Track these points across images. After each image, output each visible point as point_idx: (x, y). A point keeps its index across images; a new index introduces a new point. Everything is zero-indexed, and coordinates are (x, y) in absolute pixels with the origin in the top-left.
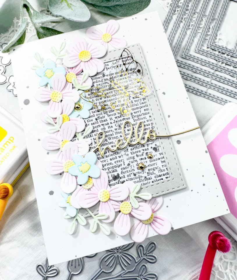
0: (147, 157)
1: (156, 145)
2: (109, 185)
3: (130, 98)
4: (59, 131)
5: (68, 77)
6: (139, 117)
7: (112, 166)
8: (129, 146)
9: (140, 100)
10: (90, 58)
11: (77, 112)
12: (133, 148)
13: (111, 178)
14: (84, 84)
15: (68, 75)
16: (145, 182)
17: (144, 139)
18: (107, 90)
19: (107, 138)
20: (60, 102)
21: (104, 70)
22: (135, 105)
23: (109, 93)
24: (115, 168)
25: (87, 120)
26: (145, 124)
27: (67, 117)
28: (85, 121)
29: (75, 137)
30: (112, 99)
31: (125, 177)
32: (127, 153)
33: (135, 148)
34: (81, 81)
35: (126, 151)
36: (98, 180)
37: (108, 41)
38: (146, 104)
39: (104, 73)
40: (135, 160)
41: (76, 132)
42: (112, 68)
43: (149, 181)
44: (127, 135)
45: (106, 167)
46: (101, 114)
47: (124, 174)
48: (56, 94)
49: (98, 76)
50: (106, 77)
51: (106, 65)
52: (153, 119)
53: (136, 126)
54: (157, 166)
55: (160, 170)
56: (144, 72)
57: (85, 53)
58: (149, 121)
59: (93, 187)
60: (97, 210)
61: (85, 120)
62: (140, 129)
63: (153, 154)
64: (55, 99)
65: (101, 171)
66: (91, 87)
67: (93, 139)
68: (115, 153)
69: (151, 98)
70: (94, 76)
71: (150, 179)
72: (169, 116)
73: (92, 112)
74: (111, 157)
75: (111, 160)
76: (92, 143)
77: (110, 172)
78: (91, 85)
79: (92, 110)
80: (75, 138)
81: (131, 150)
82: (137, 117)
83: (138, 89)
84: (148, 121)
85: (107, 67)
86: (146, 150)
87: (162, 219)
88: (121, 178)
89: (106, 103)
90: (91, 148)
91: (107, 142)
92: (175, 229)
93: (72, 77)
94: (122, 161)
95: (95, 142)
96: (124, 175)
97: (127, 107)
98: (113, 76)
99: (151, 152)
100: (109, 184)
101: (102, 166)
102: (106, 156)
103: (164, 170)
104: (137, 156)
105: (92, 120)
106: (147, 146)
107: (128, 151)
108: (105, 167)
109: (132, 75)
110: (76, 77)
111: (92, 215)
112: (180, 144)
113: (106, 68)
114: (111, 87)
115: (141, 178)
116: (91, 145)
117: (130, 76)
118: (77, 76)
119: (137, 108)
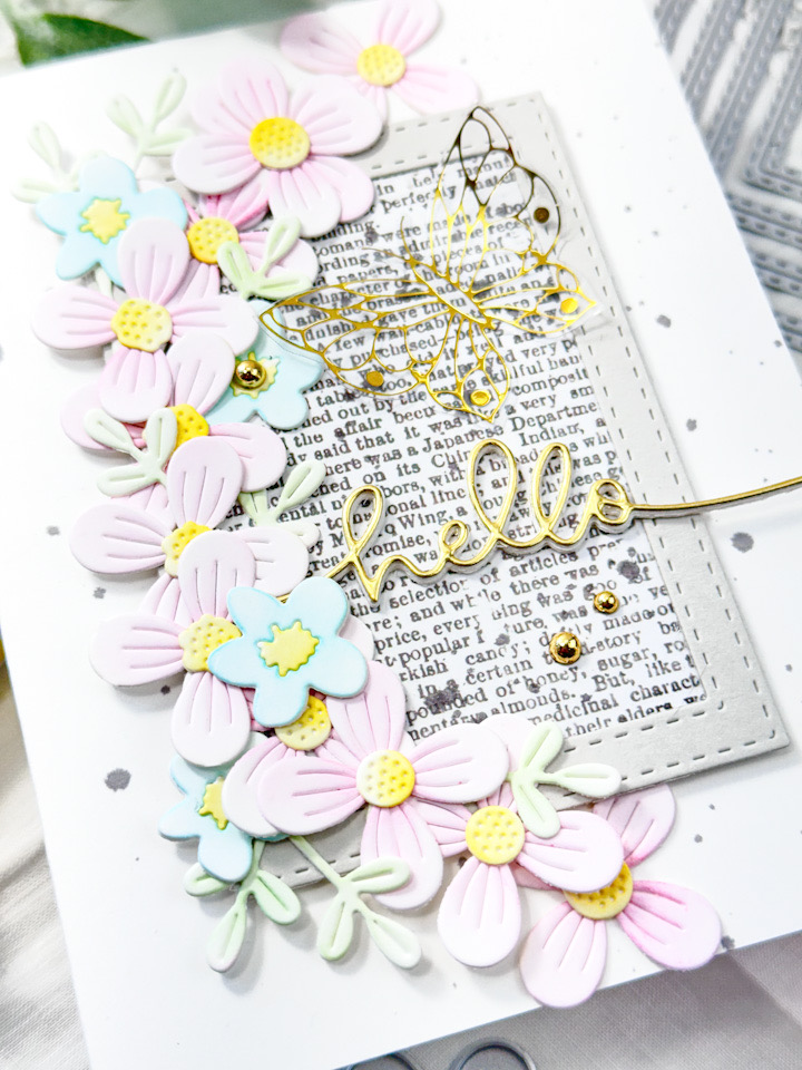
0: (589, 606)
1: (632, 551)
2: (410, 733)
3: (501, 338)
4: (156, 483)
5: (197, 239)
6: (547, 426)
7: (420, 645)
8: (500, 555)
9: (549, 351)
10: (304, 153)
11: (243, 401)
12: (523, 566)
13: (418, 703)
14: (277, 273)
15: (199, 230)
16: (585, 720)
17: (571, 522)
18: (389, 302)
19: (392, 519)
20: (161, 352)
21: (371, 209)
22: (525, 371)
23: (398, 316)
24: (434, 656)
25: (296, 439)
26: (576, 455)
27: (199, 420)
28: (283, 440)
29: (236, 514)
30: (413, 345)
31: (485, 699)
32: (491, 588)
33: (531, 562)
34: (260, 257)
35: (486, 580)
36: (356, 708)
37: (387, 80)
38: (580, 366)
39: (374, 226)
40: (531, 618)
41: (242, 492)
42: (408, 201)
43: (603, 715)
44: (488, 504)
45: (392, 652)
46: (360, 410)
47: (479, 684)
48: (139, 314)
49: (342, 239)
50: (381, 244)
51: (383, 190)
52: (615, 435)
53: (531, 464)
54: (643, 645)
55: (655, 667)
56: (567, 219)
57: (282, 130)
58: (596, 441)
59: (331, 741)
60: (354, 851)
61: (282, 434)
62: (551, 479)
63: (618, 593)
64: (138, 337)
65: (367, 666)
66: (310, 285)
67: (324, 525)
68: (437, 587)
69: (602, 338)
70: (324, 237)
71: (606, 706)
72: (692, 425)
73: (319, 399)
74: (417, 606)
75: (414, 617)
76: (319, 544)
77: (413, 676)
78: (312, 274)
79: (317, 393)
80: (234, 521)
81: (514, 572)
82: (537, 425)
83: (537, 298)
84: (589, 442)
85: (389, 197)
86: (584, 572)
87: (674, 894)
88: (464, 702)
89: (385, 362)
90: (315, 563)
91: (397, 539)
92: (738, 944)
93: (219, 237)
94: (471, 622)
95: (334, 536)
96: (481, 690)
97: (485, 381)
98: (413, 237)
99: (612, 585)
100: (411, 729)
101: (373, 644)
102: (392, 601)
103: (676, 667)
104: (543, 600)
105: (319, 438)
106: (589, 557)
107: (497, 580)
108: (387, 652)
109: (508, 235)
110: (236, 240)
111: (330, 872)
112: (749, 552)
113: (384, 202)
114: (410, 288)
115: (563, 703)
116: (317, 550)
117: (500, 239)
118: (243, 235)
119: (538, 385)
